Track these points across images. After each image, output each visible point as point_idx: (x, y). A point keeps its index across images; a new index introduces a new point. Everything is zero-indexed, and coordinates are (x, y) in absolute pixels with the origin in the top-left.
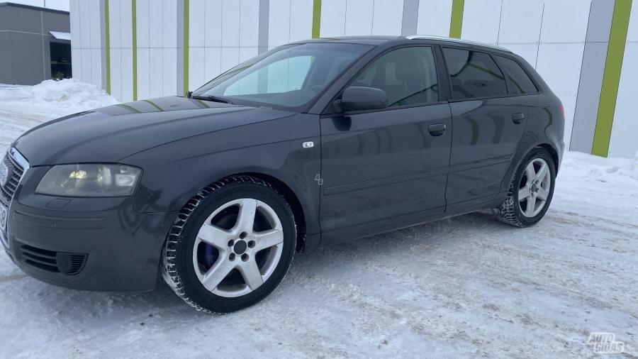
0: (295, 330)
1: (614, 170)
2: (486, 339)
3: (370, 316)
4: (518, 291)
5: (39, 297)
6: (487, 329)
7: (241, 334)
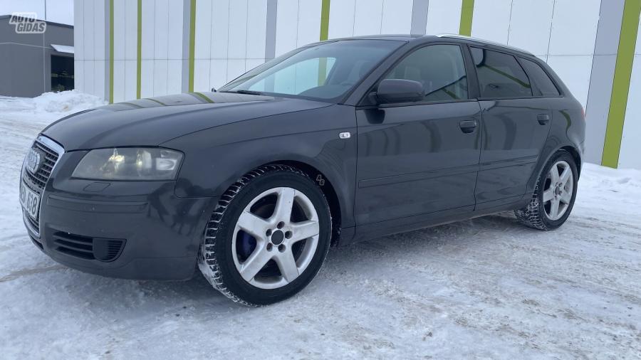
0: (336, 322)
1: (625, 181)
2: (532, 333)
3: (410, 310)
4: (555, 288)
5: (66, 289)
6: (530, 323)
7: (281, 325)
